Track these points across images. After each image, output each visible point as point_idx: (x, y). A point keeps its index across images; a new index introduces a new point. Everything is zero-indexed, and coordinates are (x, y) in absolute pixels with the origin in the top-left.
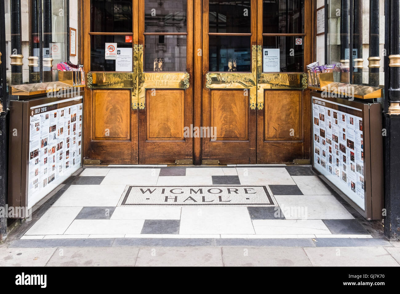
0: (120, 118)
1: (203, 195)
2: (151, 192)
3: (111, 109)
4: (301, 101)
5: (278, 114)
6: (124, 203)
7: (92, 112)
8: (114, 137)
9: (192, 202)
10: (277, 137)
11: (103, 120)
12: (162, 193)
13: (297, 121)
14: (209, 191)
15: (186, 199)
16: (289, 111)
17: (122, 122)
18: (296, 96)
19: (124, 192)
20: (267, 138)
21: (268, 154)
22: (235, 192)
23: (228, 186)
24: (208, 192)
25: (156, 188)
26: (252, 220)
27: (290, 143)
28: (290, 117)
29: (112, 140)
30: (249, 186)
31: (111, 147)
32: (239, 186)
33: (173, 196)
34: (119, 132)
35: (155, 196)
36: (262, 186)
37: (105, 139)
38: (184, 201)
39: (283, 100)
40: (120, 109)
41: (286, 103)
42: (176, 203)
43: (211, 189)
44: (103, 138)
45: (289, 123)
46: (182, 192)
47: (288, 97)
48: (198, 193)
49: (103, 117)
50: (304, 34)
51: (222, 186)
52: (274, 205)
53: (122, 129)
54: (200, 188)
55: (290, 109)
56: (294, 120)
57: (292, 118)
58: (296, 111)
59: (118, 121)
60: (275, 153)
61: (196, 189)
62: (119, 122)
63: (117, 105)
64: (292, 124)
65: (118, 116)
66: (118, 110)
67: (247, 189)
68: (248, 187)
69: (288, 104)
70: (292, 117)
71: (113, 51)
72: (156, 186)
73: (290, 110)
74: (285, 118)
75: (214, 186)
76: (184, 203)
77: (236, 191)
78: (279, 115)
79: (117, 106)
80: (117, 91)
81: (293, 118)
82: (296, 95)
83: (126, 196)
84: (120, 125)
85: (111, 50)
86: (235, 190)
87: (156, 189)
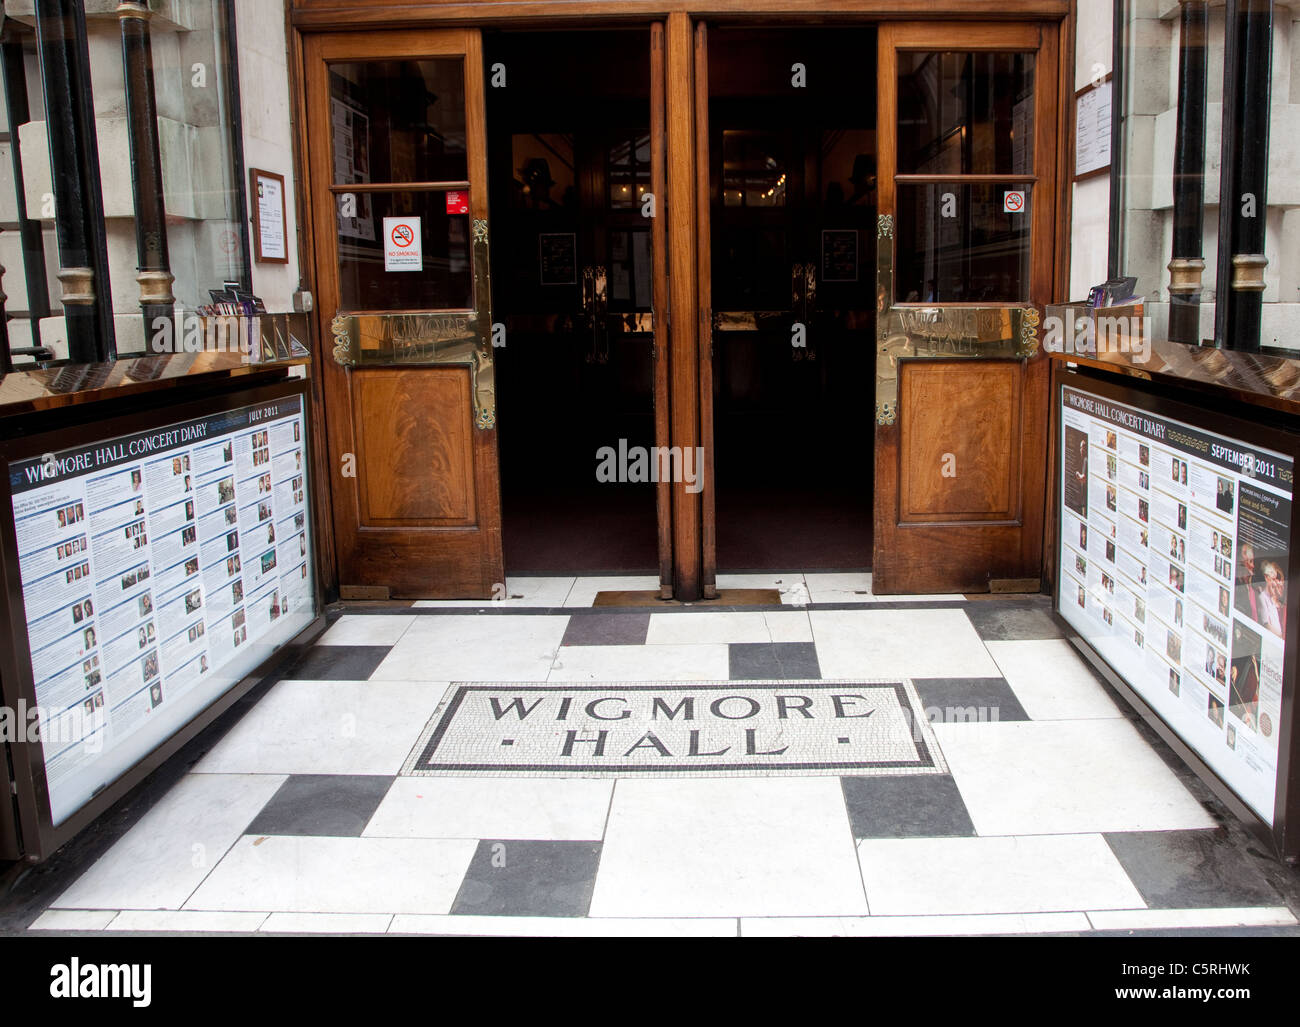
0: (441, 458)
1: (693, 725)
2: (523, 714)
3: (411, 431)
4: (1016, 395)
5: (944, 437)
6: (424, 763)
7: (356, 439)
8: (427, 515)
9: (653, 757)
10: (940, 511)
11: (389, 464)
12: (559, 718)
13: (1003, 460)
14: (715, 708)
15: (635, 743)
16: (978, 428)
17: (449, 470)
18: (1001, 382)
19: (438, 709)
20: (907, 514)
21: (911, 563)
22: (802, 709)
23: (781, 687)
24: (711, 714)
25: (543, 694)
26: (858, 841)
27: (980, 530)
28: (983, 449)
29: (421, 526)
30: (849, 686)
31: (421, 547)
32: (817, 686)
33: (595, 727)
34: (440, 500)
35: (532, 729)
36: (890, 685)
37: (398, 522)
38: (627, 754)
39: (959, 393)
40: (440, 430)
41: (971, 403)
42: (601, 761)
43: (721, 700)
44: (392, 519)
45: (976, 467)
46: (624, 712)
47: (976, 384)
48: (678, 714)
49: (391, 456)
50: (1033, 176)
51: (760, 687)
52: (934, 766)
53: (451, 492)
54: (688, 694)
55: (980, 422)
56: (995, 457)
57: (987, 450)
58: (1001, 429)
59: (437, 465)
60: (931, 558)
61: (673, 699)
62: (439, 469)
63: (429, 418)
64: (987, 469)
65: (436, 453)
66: (435, 431)
67: (843, 700)
68: (847, 691)
69: (975, 406)
70: (987, 446)
71: (410, 243)
72: (544, 685)
73: (983, 426)
74: (967, 450)
75: (732, 687)
76: (625, 762)
77: (805, 708)
78: (946, 442)
79: (431, 420)
80: (427, 374)
81: (991, 449)
82: (1002, 376)
83: (438, 728)
84: (442, 479)
85: (402, 241)
86: (802, 702)
87: (541, 699)
